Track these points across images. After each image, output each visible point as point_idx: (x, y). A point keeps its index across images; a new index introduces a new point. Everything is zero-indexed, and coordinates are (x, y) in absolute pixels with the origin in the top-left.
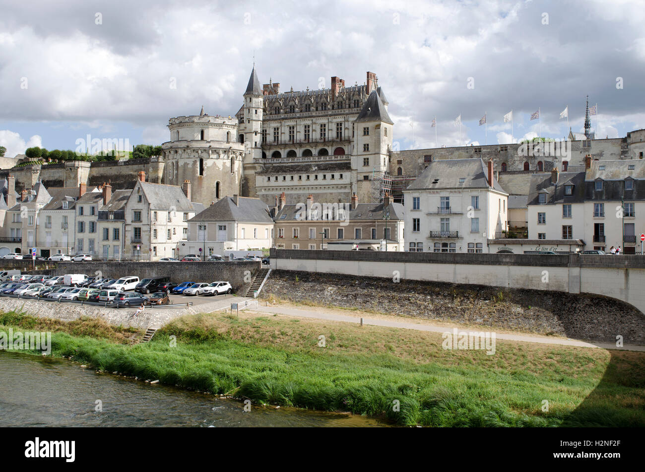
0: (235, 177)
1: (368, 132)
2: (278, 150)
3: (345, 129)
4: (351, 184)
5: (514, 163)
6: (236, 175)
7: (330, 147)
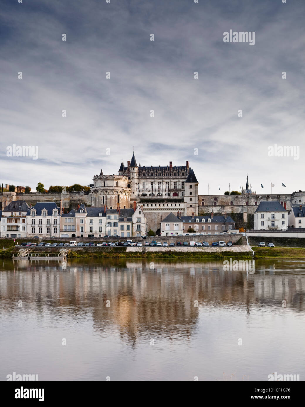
1: (192, 187)
3: (178, 185)
4: (184, 208)
5: (251, 202)
7: (172, 192)
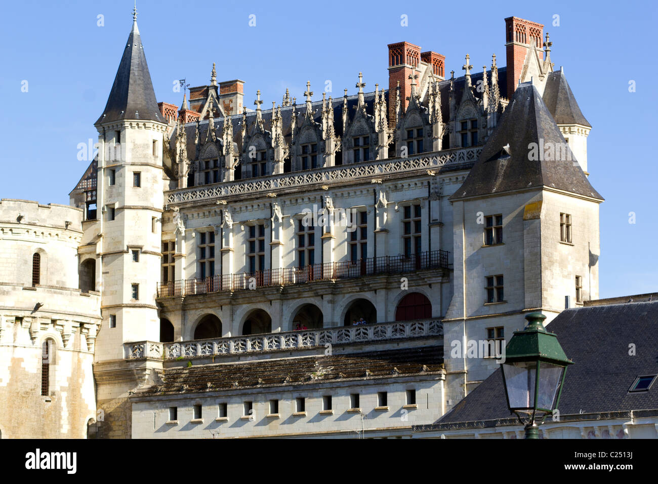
0: (57, 409)
1: (498, 230)
2: (210, 311)
3: (431, 225)
6: (64, 404)
7: (382, 293)
